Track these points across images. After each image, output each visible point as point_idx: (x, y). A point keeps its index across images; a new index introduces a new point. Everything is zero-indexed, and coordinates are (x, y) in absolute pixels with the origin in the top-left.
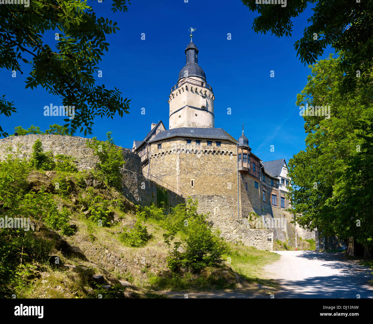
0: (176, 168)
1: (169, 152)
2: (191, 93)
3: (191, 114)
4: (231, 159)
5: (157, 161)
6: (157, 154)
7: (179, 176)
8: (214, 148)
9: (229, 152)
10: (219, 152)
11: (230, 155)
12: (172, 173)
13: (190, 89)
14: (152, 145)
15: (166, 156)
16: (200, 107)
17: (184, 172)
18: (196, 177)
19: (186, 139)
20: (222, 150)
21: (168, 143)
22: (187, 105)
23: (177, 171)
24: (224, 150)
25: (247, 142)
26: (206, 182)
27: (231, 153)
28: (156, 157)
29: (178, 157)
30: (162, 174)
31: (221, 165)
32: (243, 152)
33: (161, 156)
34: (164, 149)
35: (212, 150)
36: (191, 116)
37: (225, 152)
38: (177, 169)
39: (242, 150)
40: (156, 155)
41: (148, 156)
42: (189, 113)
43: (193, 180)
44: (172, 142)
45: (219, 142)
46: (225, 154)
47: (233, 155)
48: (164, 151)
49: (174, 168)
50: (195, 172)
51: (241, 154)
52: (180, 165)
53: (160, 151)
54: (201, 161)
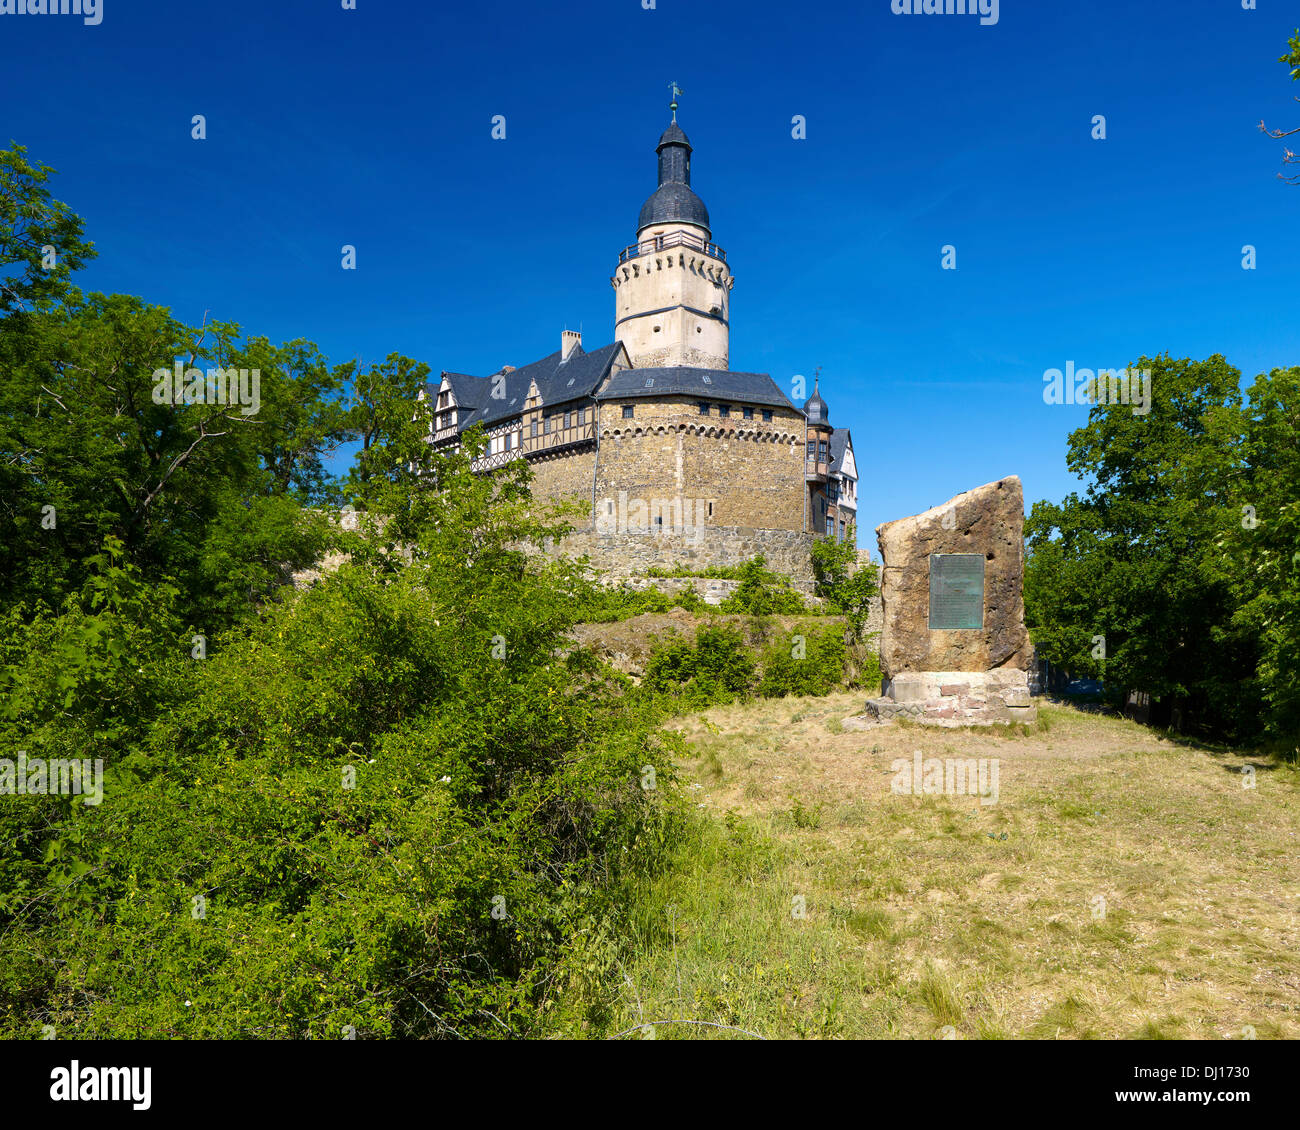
0: (675, 470)
1: (656, 429)
2: (690, 272)
3: (690, 328)
4: (792, 452)
5: (622, 447)
6: (622, 430)
7: (681, 491)
8: (759, 426)
9: (790, 436)
10: (769, 435)
11: (789, 443)
12: (665, 482)
13: (688, 263)
14: (607, 407)
15: (648, 438)
16: (707, 310)
17: (693, 482)
18: (719, 495)
19: (699, 400)
20: (776, 432)
21: (652, 407)
22: (681, 305)
23: (679, 480)
24: (778, 432)
25: (824, 412)
26: (739, 508)
27: (793, 438)
28: (618, 436)
29: (681, 444)
30: (637, 483)
31: (771, 466)
32: (818, 437)
33: (634, 436)
34: (642, 419)
35: (754, 431)
36: (690, 332)
37: (781, 435)
38: (678, 474)
39: (818, 434)
40: (617, 432)
41: (594, 433)
42: (685, 325)
43: (713, 501)
44: (663, 405)
45: (768, 412)
46: (781, 442)
47: (797, 444)
48: (640, 424)
49: (670, 472)
50: (717, 483)
51: (814, 442)
52: (685, 465)
53: (631, 424)
54: (730, 456)
